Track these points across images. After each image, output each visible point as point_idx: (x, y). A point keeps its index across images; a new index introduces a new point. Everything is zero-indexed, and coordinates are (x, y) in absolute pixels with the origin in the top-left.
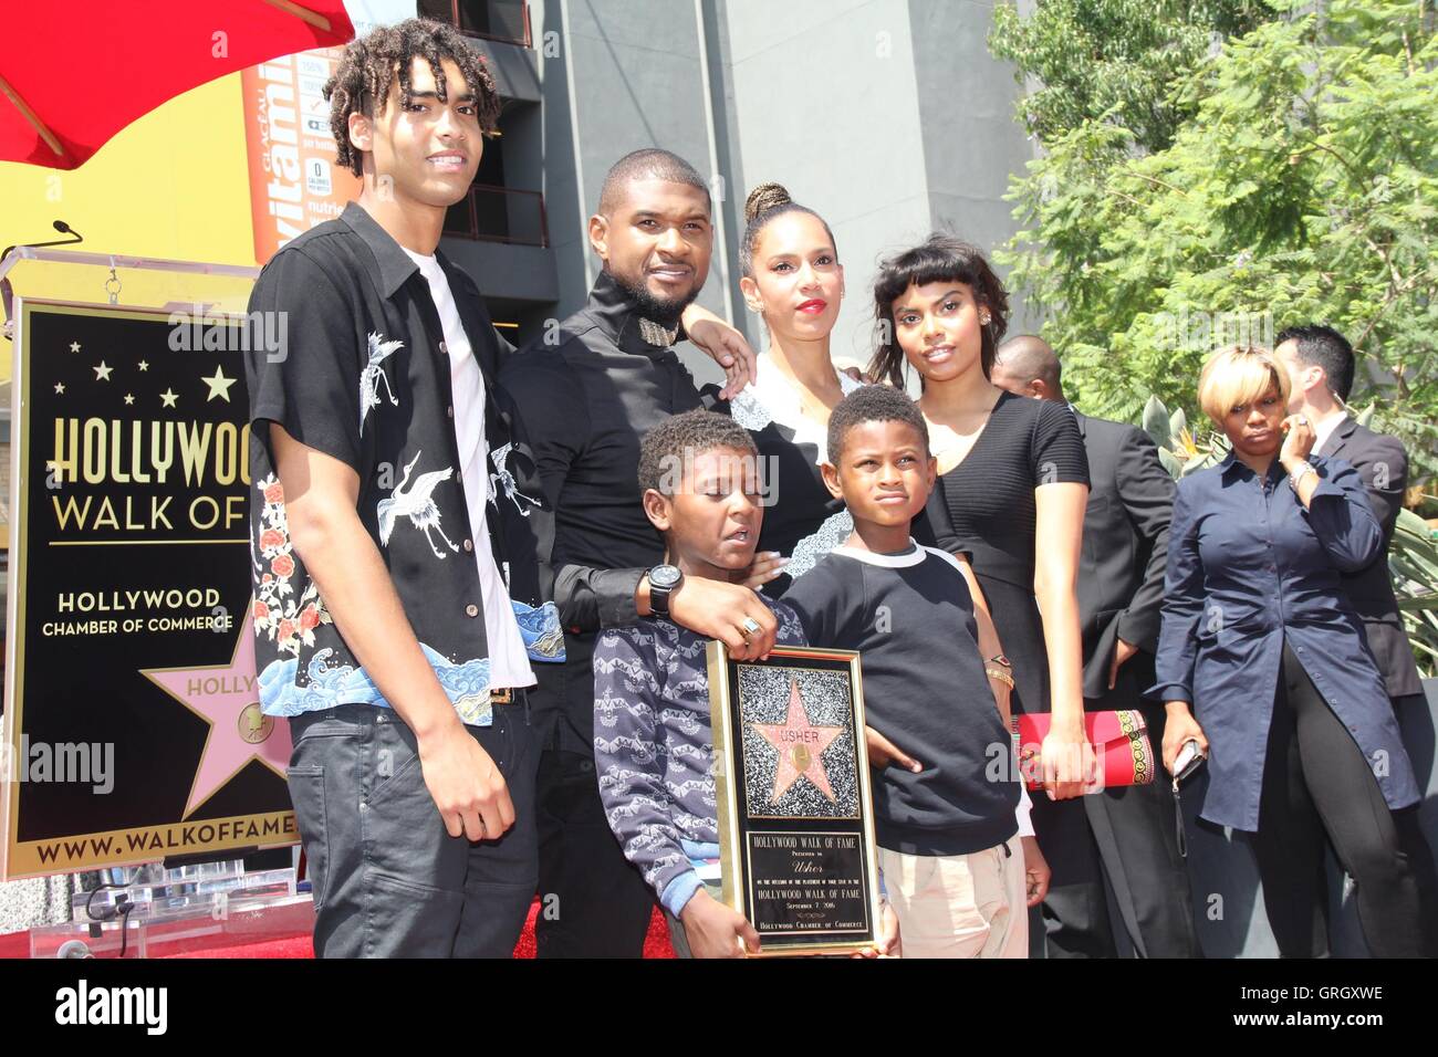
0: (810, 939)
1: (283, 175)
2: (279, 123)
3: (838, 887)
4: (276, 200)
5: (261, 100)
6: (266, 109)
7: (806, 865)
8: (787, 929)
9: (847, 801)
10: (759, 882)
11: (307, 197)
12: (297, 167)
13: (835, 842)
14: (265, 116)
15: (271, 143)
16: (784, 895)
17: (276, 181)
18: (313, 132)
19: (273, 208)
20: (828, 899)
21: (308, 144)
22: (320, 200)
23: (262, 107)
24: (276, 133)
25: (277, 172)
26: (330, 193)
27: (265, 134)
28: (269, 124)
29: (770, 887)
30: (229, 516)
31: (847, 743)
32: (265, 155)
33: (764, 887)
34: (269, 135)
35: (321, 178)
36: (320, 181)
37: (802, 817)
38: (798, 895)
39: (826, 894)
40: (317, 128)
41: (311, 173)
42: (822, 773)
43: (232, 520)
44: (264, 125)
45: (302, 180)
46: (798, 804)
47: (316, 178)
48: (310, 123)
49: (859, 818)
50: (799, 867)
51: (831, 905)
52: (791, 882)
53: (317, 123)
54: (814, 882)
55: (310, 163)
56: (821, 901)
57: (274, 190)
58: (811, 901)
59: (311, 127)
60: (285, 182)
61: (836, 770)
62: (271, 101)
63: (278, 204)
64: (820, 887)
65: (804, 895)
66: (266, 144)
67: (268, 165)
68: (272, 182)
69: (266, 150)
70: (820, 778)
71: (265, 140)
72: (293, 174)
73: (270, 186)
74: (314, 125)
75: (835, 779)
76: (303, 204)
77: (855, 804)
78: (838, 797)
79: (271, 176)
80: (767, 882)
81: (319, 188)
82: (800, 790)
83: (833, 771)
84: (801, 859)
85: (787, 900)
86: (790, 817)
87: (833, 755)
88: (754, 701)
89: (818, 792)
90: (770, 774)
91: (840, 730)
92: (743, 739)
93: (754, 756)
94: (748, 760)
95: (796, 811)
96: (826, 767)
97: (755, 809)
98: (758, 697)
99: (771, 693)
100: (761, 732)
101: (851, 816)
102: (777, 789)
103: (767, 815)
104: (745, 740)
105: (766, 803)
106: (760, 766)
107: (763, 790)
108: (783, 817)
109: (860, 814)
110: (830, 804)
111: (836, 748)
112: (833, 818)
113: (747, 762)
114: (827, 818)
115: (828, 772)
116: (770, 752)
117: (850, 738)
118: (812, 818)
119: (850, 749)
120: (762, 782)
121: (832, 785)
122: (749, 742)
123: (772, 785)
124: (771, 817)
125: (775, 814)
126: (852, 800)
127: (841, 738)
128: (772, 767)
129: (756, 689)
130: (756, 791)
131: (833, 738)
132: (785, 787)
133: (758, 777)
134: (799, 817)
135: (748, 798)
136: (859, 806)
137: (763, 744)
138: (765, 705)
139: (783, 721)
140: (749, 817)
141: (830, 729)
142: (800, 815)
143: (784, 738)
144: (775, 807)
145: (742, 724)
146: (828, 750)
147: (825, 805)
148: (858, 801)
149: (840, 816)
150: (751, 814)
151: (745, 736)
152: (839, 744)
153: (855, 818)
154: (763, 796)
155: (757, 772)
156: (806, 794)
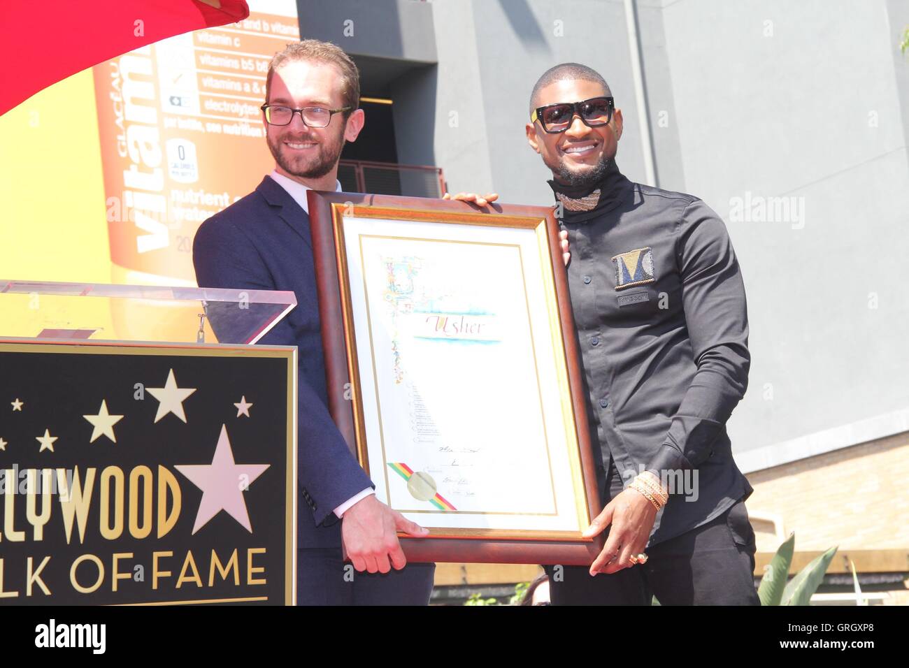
1: (140, 159)
2: (135, 101)
4: (132, 190)
5: (114, 75)
6: (120, 85)
11: (170, 185)
12: (157, 148)
14: (119, 93)
15: (127, 123)
17: (132, 167)
18: (175, 110)
19: (129, 200)
21: (169, 123)
22: (186, 188)
23: (115, 83)
24: (130, 112)
25: (135, 157)
26: (195, 179)
27: (118, 114)
28: (123, 103)
30: (116, 576)
32: (120, 138)
34: (124, 115)
35: (186, 162)
36: (185, 166)
40: (179, 103)
41: (173, 157)
43: (119, 581)
44: (118, 103)
45: (164, 164)
47: (179, 162)
48: (172, 100)
53: (179, 97)
57: (130, 177)
59: (173, 104)
60: (141, 166)
62: (125, 76)
63: (135, 193)
66: (121, 126)
67: (123, 149)
68: (129, 169)
69: (120, 132)
71: (119, 122)
73: (126, 174)
74: (176, 101)
76: (165, 193)
79: (127, 162)
81: (183, 174)
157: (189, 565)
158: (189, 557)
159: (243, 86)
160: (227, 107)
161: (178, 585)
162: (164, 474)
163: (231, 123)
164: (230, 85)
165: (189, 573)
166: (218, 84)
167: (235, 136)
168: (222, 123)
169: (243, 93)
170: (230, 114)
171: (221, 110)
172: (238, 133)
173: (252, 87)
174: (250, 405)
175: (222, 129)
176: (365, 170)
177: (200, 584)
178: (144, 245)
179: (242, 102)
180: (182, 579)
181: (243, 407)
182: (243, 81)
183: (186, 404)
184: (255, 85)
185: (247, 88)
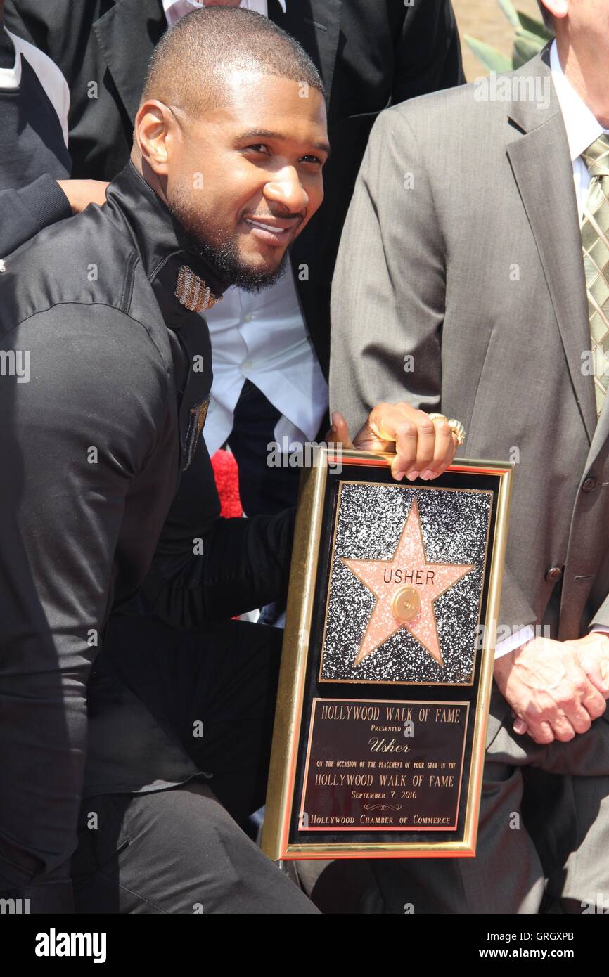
0: (377, 837)
3: (426, 772)
7: (387, 743)
8: (346, 824)
9: (459, 663)
10: (319, 764)
13: (432, 715)
16: (350, 780)
20: (409, 787)
29: (334, 771)
31: (474, 586)
33: (325, 770)
37: (394, 682)
38: (368, 780)
39: (408, 780)
42: (431, 625)
46: (390, 664)
49: (472, 684)
50: (376, 746)
51: (413, 795)
52: (362, 764)
54: (394, 765)
56: (400, 790)
58: (386, 789)
61: (451, 621)
64: (402, 771)
65: (377, 781)
70: (427, 633)
75: (448, 634)
77: (468, 667)
78: (447, 656)
80: (330, 764)
82: (395, 647)
83: (446, 623)
84: (380, 735)
85: (353, 787)
86: (377, 682)
87: (451, 603)
88: (354, 529)
89: (421, 649)
90: (359, 626)
91: (466, 569)
92: (330, 580)
93: (341, 602)
94: (332, 607)
95: (385, 675)
96: (438, 618)
97: (330, 670)
98: (361, 524)
99: (380, 519)
100: (357, 570)
101: (461, 682)
102: (365, 645)
103: (344, 678)
104: (334, 580)
105: (347, 662)
106: (347, 616)
107: (345, 646)
108: (366, 682)
109: (472, 680)
110: (435, 665)
111: (456, 593)
112: (435, 684)
113: (331, 610)
114: (426, 683)
115: (440, 624)
116: (365, 598)
117: (479, 579)
118: (407, 683)
119: (476, 594)
120: (346, 636)
121: (442, 641)
122: (338, 584)
123: (358, 640)
124: (351, 682)
125: (356, 678)
126: (466, 660)
127: (466, 579)
128: (363, 617)
129: (360, 514)
130: (336, 648)
131: (455, 579)
132: (377, 643)
133: (342, 629)
134: (389, 682)
135: (324, 655)
136: (473, 669)
137: (357, 586)
138: (369, 535)
139: (390, 556)
140: (320, 681)
141: (454, 568)
142: (391, 680)
143: (388, 579)
144: (357, 669)
145: (333, 560)
146: (446, 595)
147: (427, 667)
148: (474, 663)
149: (445, 681)
150: (323, 677)
151: (334, 576)
152: (463, 587)
153: (466, 684)
154: (344, 654)
155: (342, 622)
156: (404, 652)
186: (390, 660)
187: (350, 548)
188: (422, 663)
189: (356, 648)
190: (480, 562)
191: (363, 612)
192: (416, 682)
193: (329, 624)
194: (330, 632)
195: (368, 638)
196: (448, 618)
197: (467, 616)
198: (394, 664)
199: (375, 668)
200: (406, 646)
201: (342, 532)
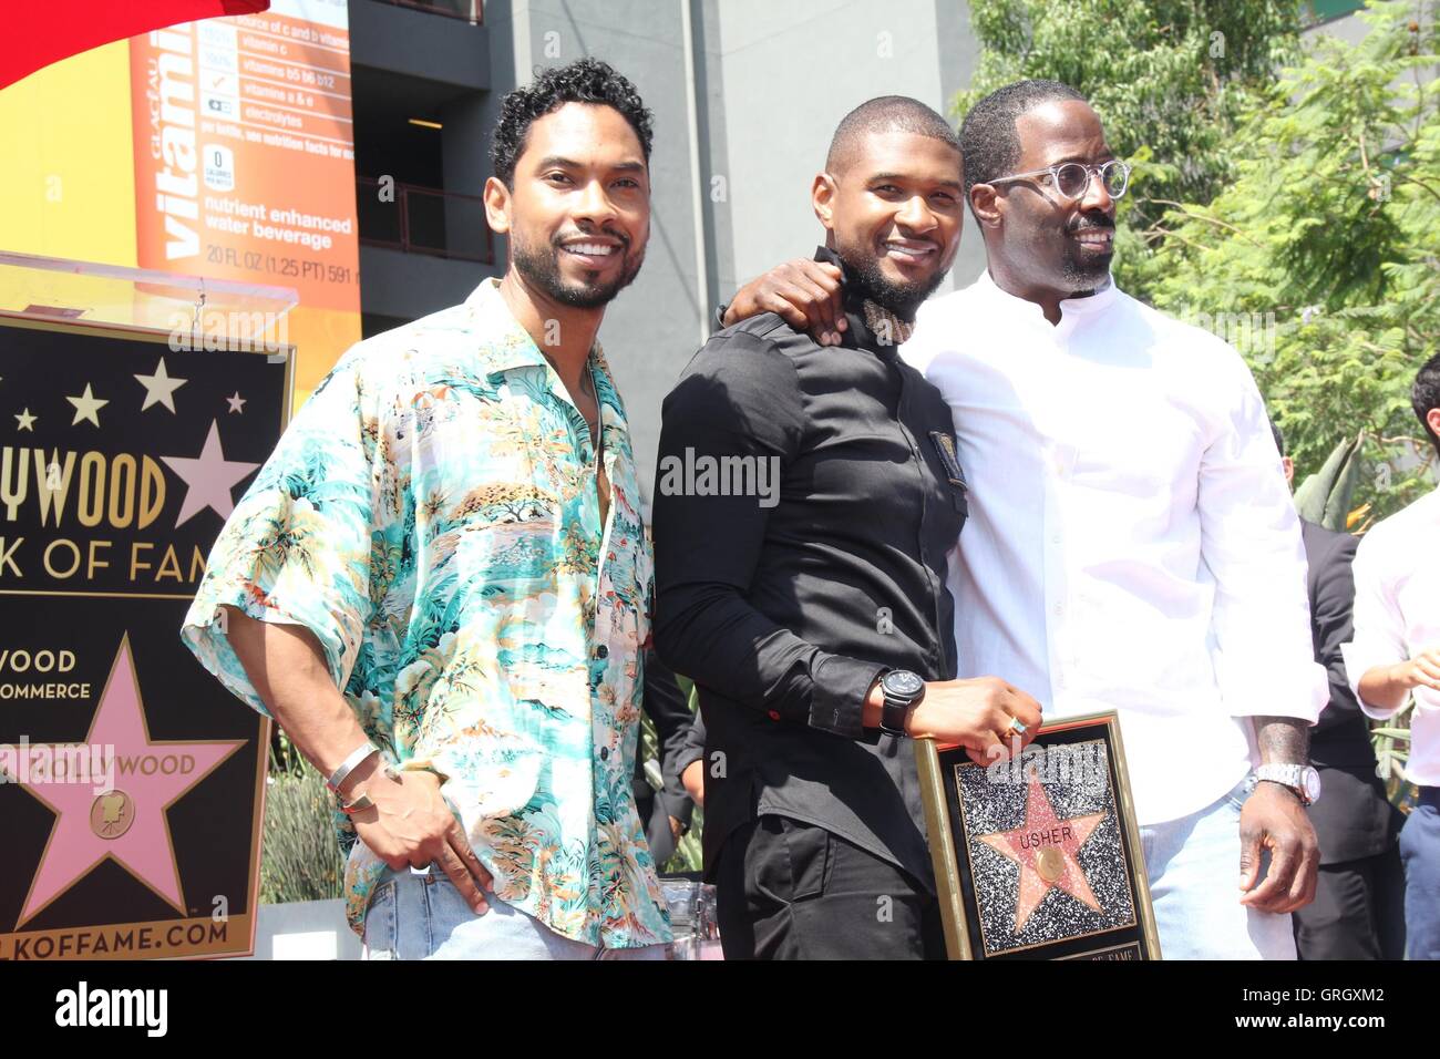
1: (175, 163)
2: (173, 101)
4: (165, 193)
6: (158, 83)
9: (1118, 906)
11: (203, 191)
12: (192, 153)
14: (157, 92)
15: (162, 124)
17: (167, 171)
18: (214, 114)
19: (162, 203)
21: (207, 127)
22: (220, 196)
23: (153, 81)
24: (168, 112)
25: (169, 161)
26: (231, 188)
27: (155, 113)
28: (160, 102)
30: (92, 564)
31: (1111, 831)
32: (155, 138)
34: (160, 115)
35: (222, 169)
36: (221, 174)
37: (1059, 940)
40: (219, 109)
41: (209, 163)
42: (1080, 877)
43: (96, 568)
44: (155, 102)
45: (199, 170)
46: (1051, 924)
47: (215, 168)
48: (211, 103)
49: (1135, 924)
53: (219, 103)
55: (209, 150)
57: (164, 180)
59: (212, 108)
60: (176, 171)
61: (1098, 870)
62: (164, 74)
63: (167, 198)
66: (157, 127)
67: (157, 150)
68: (161, 171)
69: (155, 131)
70: (1081, 887)
71: (154, 121)
72: (187, 163)
73: (159, 177)
74: (216, 105)
75: (1098, 882)
76: (199, 199)
77: (1127, 908)
78: (1104, 903)
79: (161, 165)
81: (218, 182)
82: (1051, 906)
83: (1094, 873)
86: (1042, 944)
87: (1093, 852)
88: (980, 806)
89: (1077, 903)
90: (1010, 895)
91: (1099, 817)
92: (971, 859)
93: (987, 878)
94: (979, 884)
95: (1048, 935)
96: (1085, 869)
97: (994, 943)
98: (986, 800)
99: (1002, 791)
100: (993, 844)
101: (1125, 924)
102: (1021, 912)
103: (1010, 948)
104: (974, 858)
105: (1008, 933)
106: (996, 888)
107: (1002, 918)
108: (1032, 946)
109: (1135, 919)
110: (1095, 914)
111: (1096, 842)
112: (1099, 932)
113: (979, 887)
114: (1091, 934)
115: (1089, 874)
116: (1008, 868)
117: (1115, 824)
118: (1072, 938)
119: (1115, 838)
120: (1000, 908)
121: (1096, 890)
122: (979, 860)
123: (1013, 909)
124: (1017, 950)
125: (1021, 945)
126: (1123, 902)
127: (1102, 826)
128: (1012, 886)
129: (982, 791)
130: (994, 921)
131: (1090, 830)
132: (1032, 907)
133: (994, 903)
134: (1054, 941)
135: (984, 931)
136: (1133, 909)
137: (997, 858)
138: (996, 809)
139: (1022, 823)
140: (987, 956)
141: (1087, 819)
142: (1056, 938)
143: (1026, 844)
144: (1020, 936)
145: (968, 840)
146: (1086, 846)
147: (1087, 918)
148: (1132, 903)
149: (1109, 927)
150: (989, 952)
151: (973, 855)
152: (1101, 835)
153: (1130, 925)
154: (1003, 925)
155: (992, 896)
156: (1061, 909)
157: (170, 559)
158: (171, 551)
159: (287, 97)
160: (269, 116)
161: (158, 579)
162: (149, 464)
163: (272, 133)
164: (273, 94)
165: (170, 566)
166: (261, 92)
167: (275, 147)
168: (263, 132)
169: (286, 103)
170: (271, 124)
171: (263, 118)
172: (279, 144)
173: (296, 98)
174: (243, 401)
175: (262, 138)
176: (408, 193)
177: (180, 579)
178: (173, 251)
179: (285, 113)
180: (162, 572)
181: (236, 403)
182: (287, 91)
183: (176, 394)
184: (300, 96)
185: (291, 98)
186: (1050, 919)
187: (981, 825)
188: (1082, 915)
189: (1014, 917)
190: (1110, 808)
191: (1010, 881)
192: (1081, 935)
193: (980, 900)
194: (983, 907)
195: (1022, 904)
196: (1095, 867)
197: (1113, 861)
198: (1054, 923)
199: (1037, 931)
200: (1062, 903)
201: (969, 812)
